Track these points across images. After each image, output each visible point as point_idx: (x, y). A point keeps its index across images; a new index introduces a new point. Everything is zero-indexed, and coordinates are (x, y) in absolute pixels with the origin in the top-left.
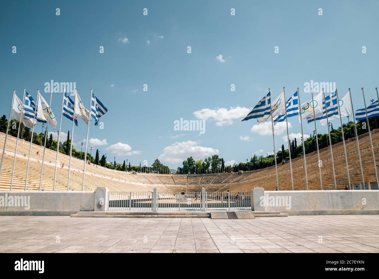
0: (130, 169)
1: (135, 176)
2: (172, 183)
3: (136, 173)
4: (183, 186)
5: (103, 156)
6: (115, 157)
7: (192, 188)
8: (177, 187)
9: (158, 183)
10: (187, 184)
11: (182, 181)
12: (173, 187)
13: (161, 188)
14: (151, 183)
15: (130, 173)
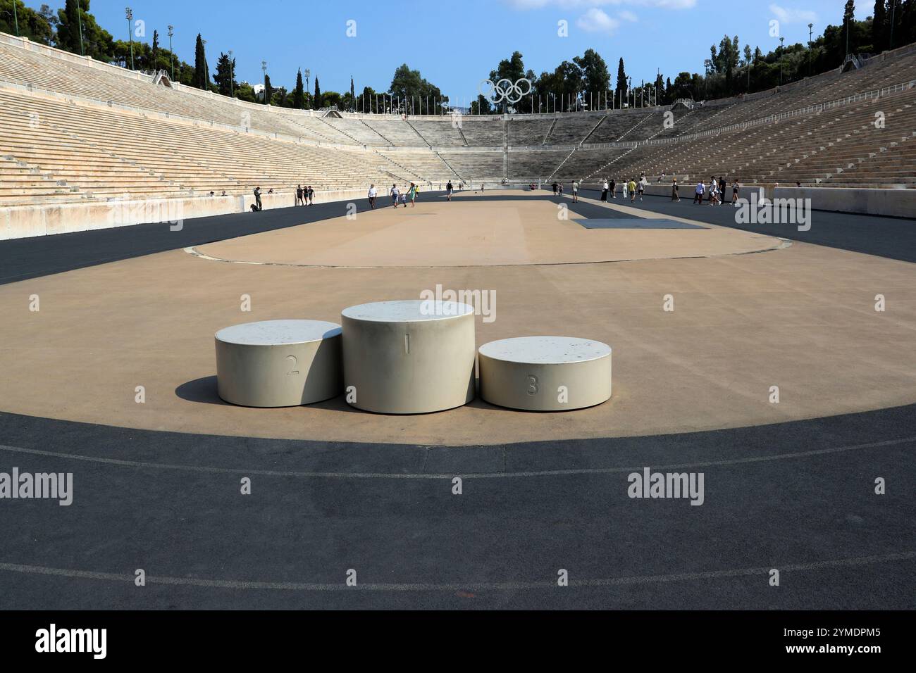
0: (319, 101)
1: (336, 123)
2: (457, 142)
3: (340, 113)
4: (492, 151)
5: (224, 60)
6: (264, 63)
7: (521, 159)
8: (473, 155)
9: (410, 145)
10: (506, 145)
11: (491, 135)
12: (461, 155)
13: (421, 159)
14: (389, 144)
15: (319, 113)
